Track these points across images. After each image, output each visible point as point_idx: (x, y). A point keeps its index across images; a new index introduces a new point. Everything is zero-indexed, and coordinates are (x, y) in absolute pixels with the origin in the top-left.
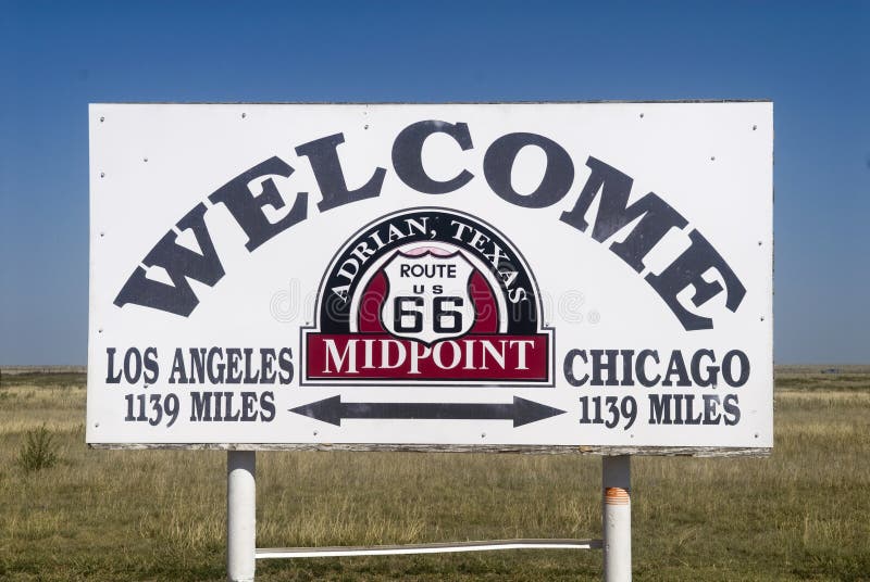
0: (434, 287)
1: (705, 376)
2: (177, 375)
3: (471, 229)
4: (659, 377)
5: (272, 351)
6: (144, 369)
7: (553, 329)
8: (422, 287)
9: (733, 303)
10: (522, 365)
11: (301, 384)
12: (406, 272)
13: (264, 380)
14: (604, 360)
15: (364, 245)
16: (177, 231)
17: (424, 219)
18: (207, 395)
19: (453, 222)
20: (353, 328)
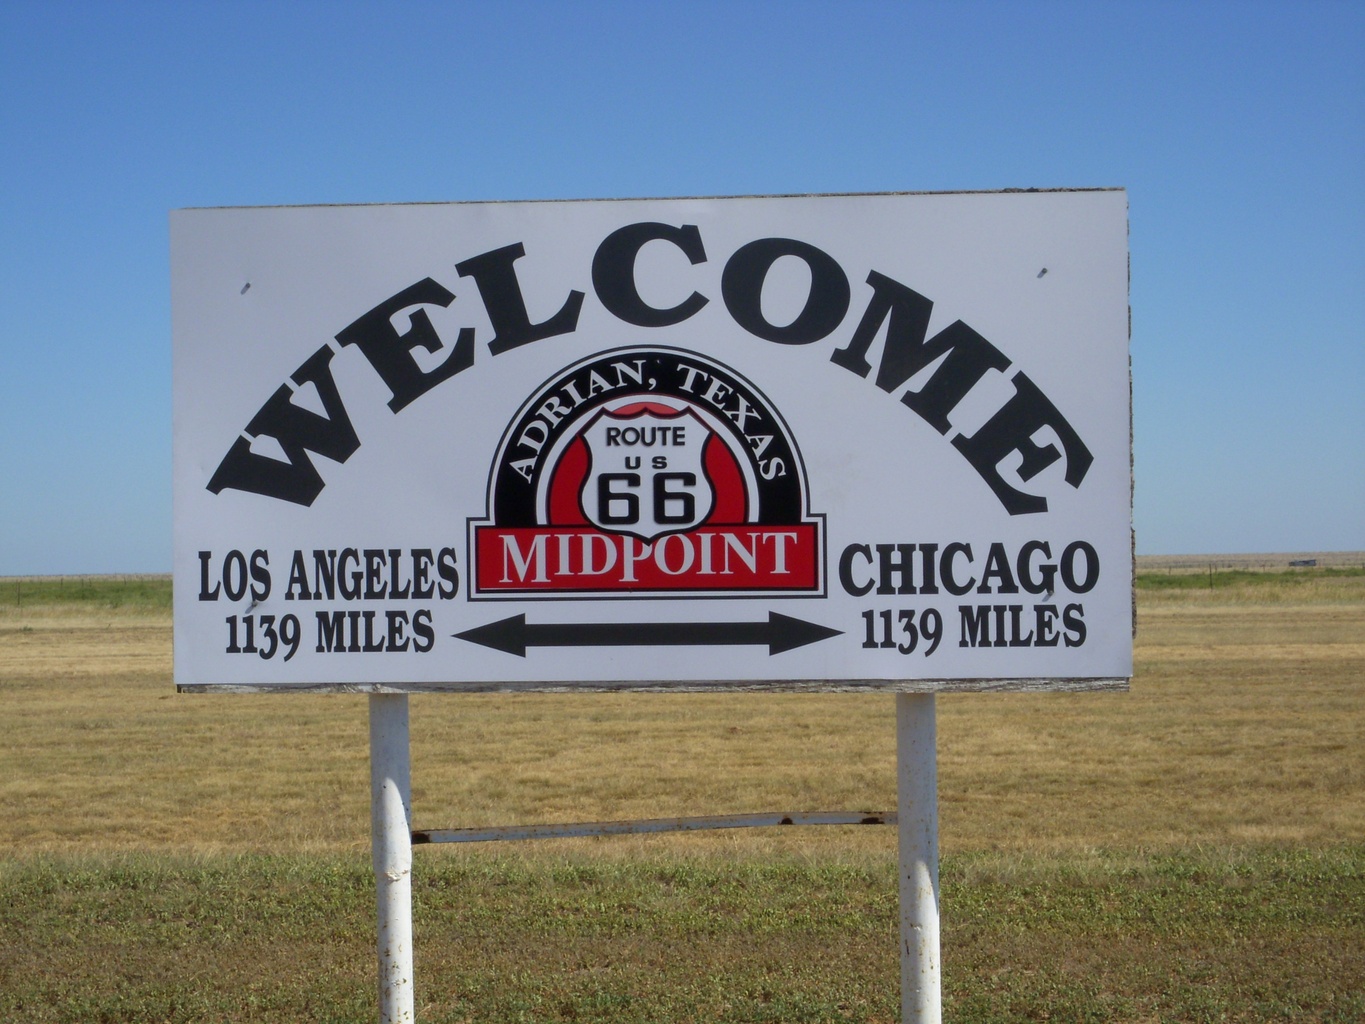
0: (655, 460)
1: (1037, 578)
2: (297, 589)
3: (705, 375)
4: (972, 581)
5: (427, 553)
6: (250, 580)
7: (824, 516)
8: (638, 460)
9: (1075, 476)
11: (470, 599)
12: (614, 438)
13: (418, 594)
14: (896, 558)
16: (292, 385)
17: (640, 363)
18: (339, 616)
19: (681, 367)
20: (541, 518)
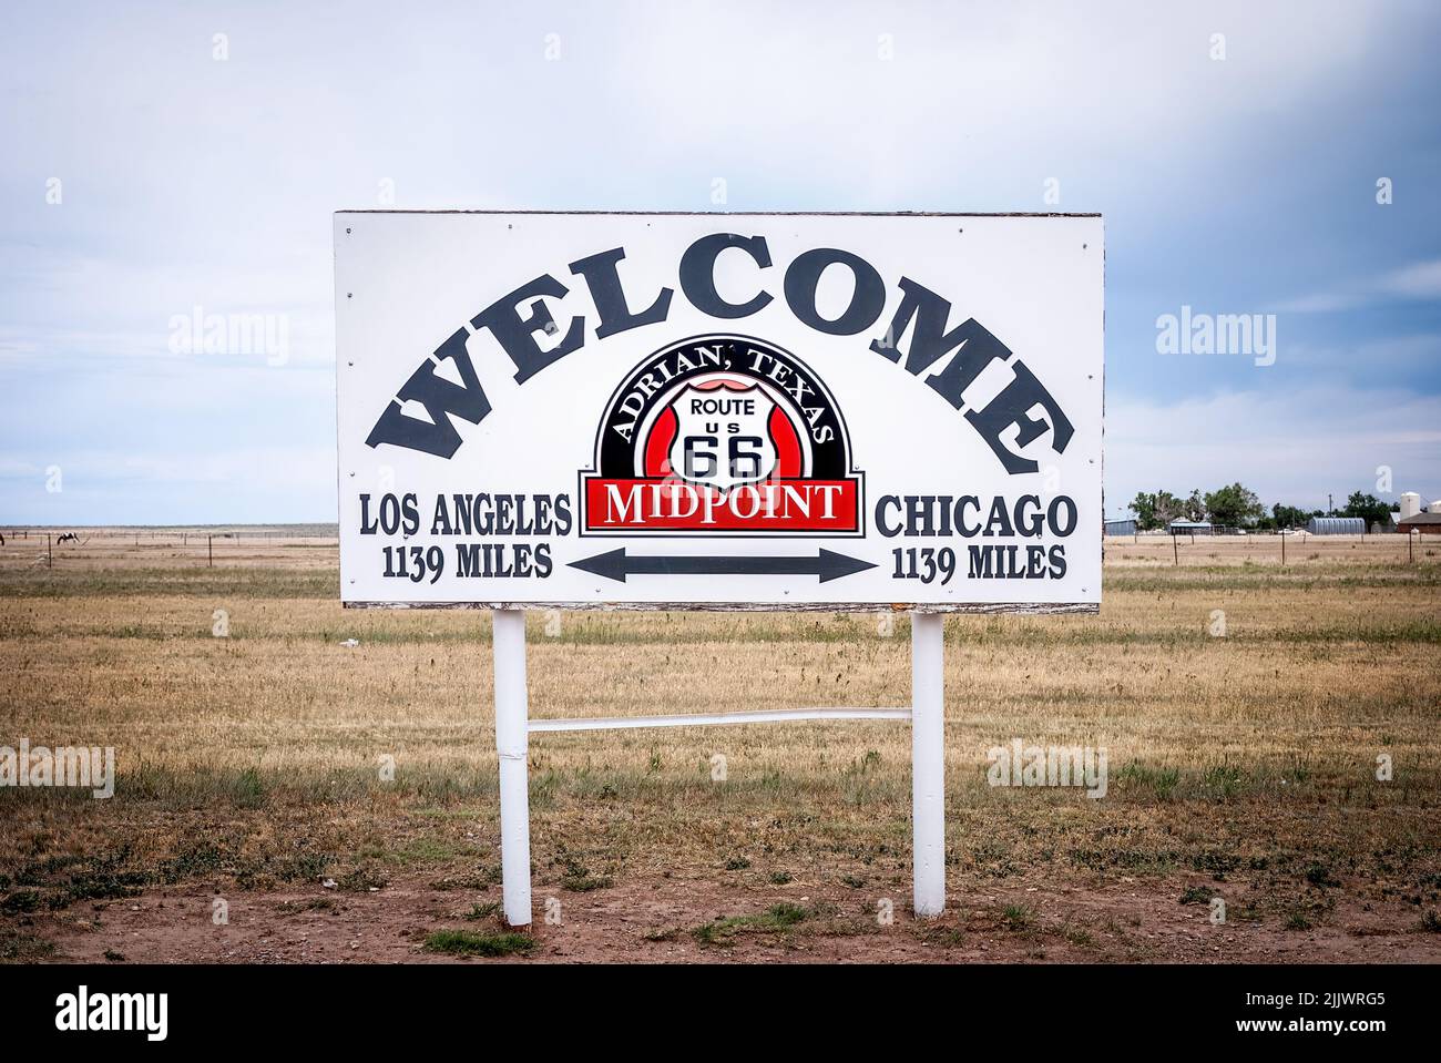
0: (729, 426)
1: (1029, 524)
2: (440, 525)
3: (771, 358)
4: (979, 526)
5: (547, 498)
6: (402, 518)
7: (863, 473)
8: (716, 425)
9: (1060, 445)
10: (829, 514)
11: (581, 536)
12: (697, 407)
13: (539, 531)
14: (920, 507)
15: (650, 377)
16: (435, 359)
17: (718, 347)
18: (475, 548)
19: (751, 351)
20: (639, 472)
